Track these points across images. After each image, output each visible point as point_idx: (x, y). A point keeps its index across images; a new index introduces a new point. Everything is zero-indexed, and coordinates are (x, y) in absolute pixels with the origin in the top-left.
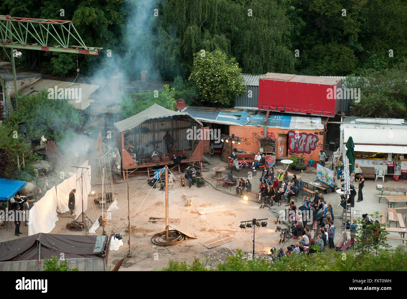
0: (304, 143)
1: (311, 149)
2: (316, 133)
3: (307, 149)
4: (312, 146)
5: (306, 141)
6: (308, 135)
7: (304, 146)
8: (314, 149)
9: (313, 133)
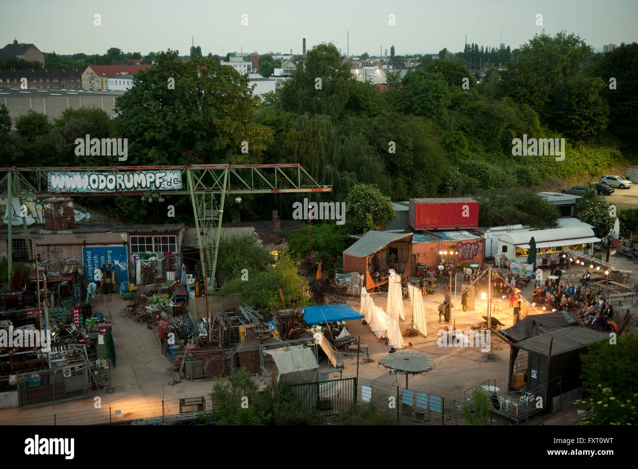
0: (468, 251)
1: (474, 255)
2: (477, 242)
3: (471, 256)
4: (475, 253)
5: (470, 249)
6: (471, 244)
7: (469, 253)
8: (475, 255)
9: (475, 242)
